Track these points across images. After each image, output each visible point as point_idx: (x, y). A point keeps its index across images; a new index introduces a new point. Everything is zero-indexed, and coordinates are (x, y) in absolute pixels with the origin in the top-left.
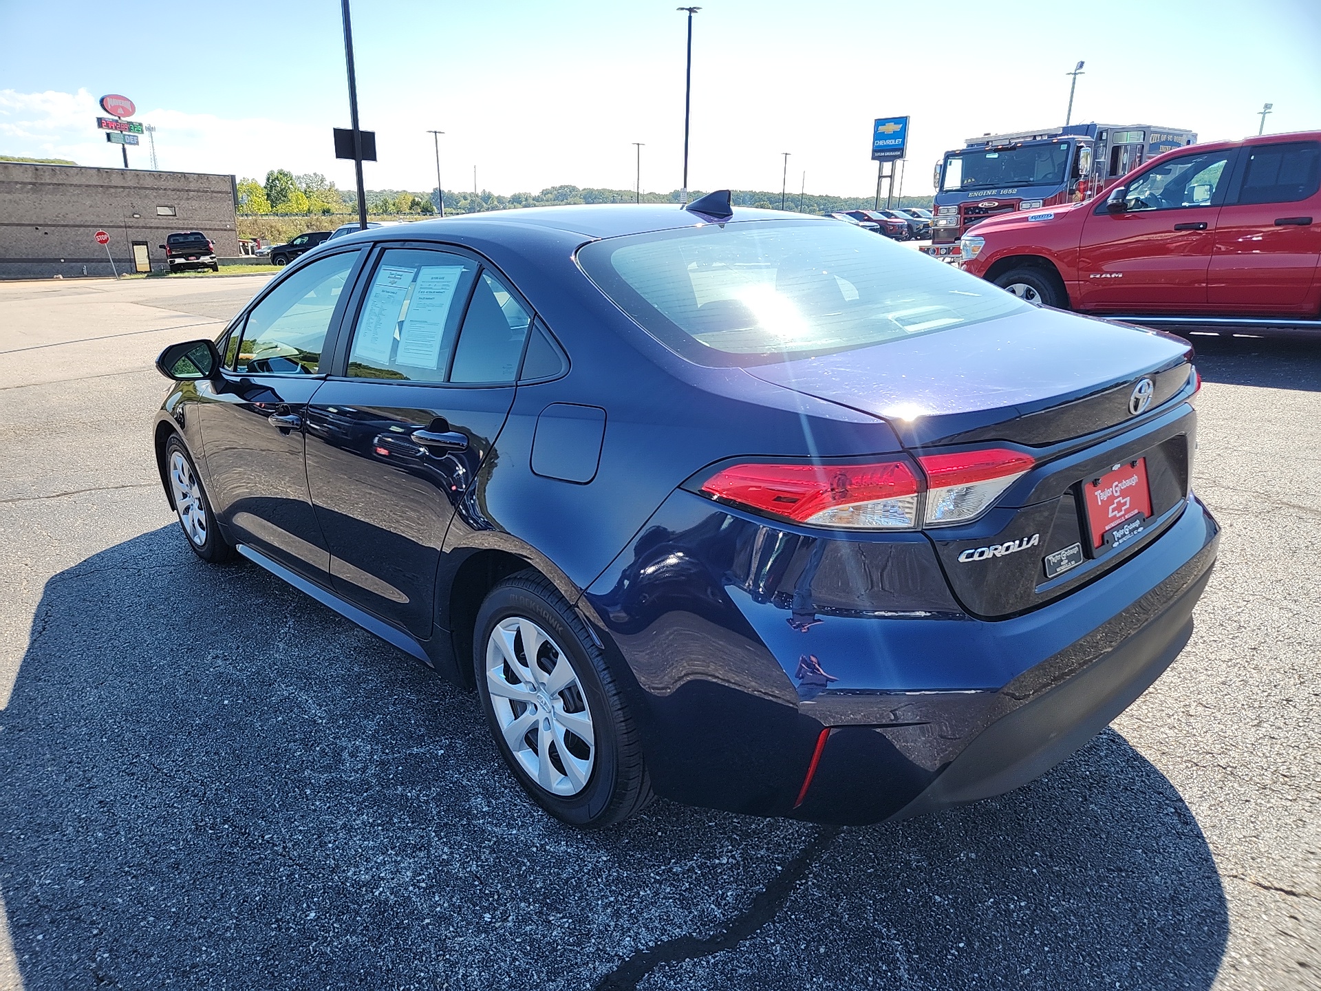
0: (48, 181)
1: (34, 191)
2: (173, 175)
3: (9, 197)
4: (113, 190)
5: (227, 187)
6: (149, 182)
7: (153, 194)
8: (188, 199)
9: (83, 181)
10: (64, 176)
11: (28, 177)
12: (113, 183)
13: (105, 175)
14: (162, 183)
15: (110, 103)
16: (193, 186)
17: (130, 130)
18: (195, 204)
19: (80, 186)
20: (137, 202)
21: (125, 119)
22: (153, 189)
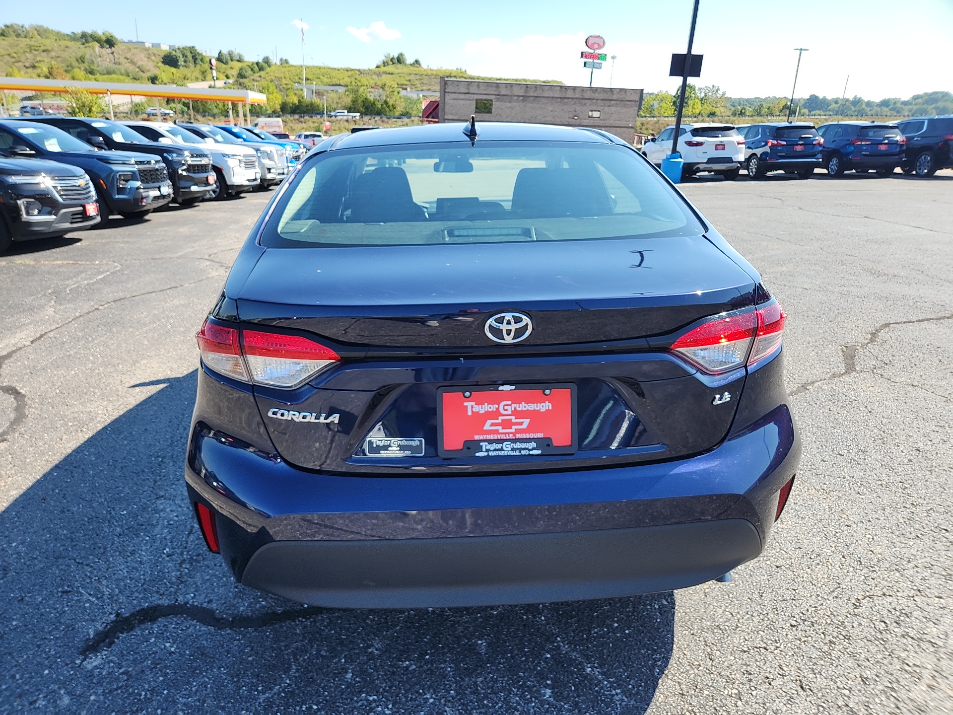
0: (532, 95)
1: (523, 101)
2: (604, 90)
3: (509, 105)
4: (566, 100)
5: (636, 97)
6: (588, 95)
7: (589, 102)
8: (609, 106)
9: (550, 94)
10: (541, 91)
11: (521, 92)
12: (568, 96)
13: (564, 90)
14: (596, 96)
15: (591, 41)
16: (614, 97)
17: (599, 59)
18: (613, 109)
19: (549, 97)
20: (579, 108)
21: (597, 52)
22: (589, 99)
